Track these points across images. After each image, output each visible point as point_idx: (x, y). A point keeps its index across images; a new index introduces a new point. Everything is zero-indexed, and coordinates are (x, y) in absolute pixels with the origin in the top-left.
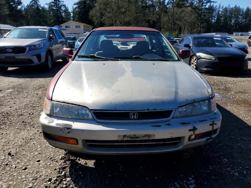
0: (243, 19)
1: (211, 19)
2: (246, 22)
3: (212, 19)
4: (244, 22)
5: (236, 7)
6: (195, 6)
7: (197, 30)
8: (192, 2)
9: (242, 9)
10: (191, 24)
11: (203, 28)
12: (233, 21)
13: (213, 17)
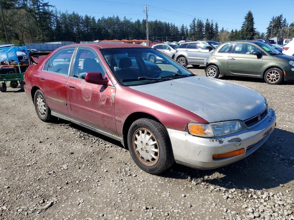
0: (85, 27)
1: (49, 25)
2: (88, 31)
3: (51, 25)
4: (86, 30)
5: (74, 14)
6: (30, 9)
7: (39, 38)
8: (24, 3)
9: (80, 16)
10: (30, 31)
11: (47, 36)
12: (75, 29)
13: (52, 23)
